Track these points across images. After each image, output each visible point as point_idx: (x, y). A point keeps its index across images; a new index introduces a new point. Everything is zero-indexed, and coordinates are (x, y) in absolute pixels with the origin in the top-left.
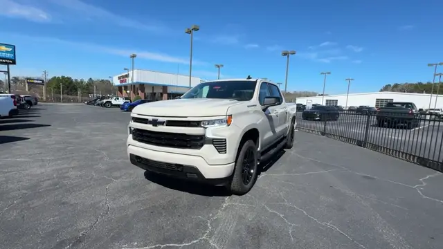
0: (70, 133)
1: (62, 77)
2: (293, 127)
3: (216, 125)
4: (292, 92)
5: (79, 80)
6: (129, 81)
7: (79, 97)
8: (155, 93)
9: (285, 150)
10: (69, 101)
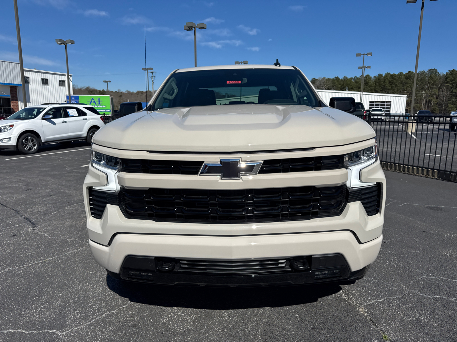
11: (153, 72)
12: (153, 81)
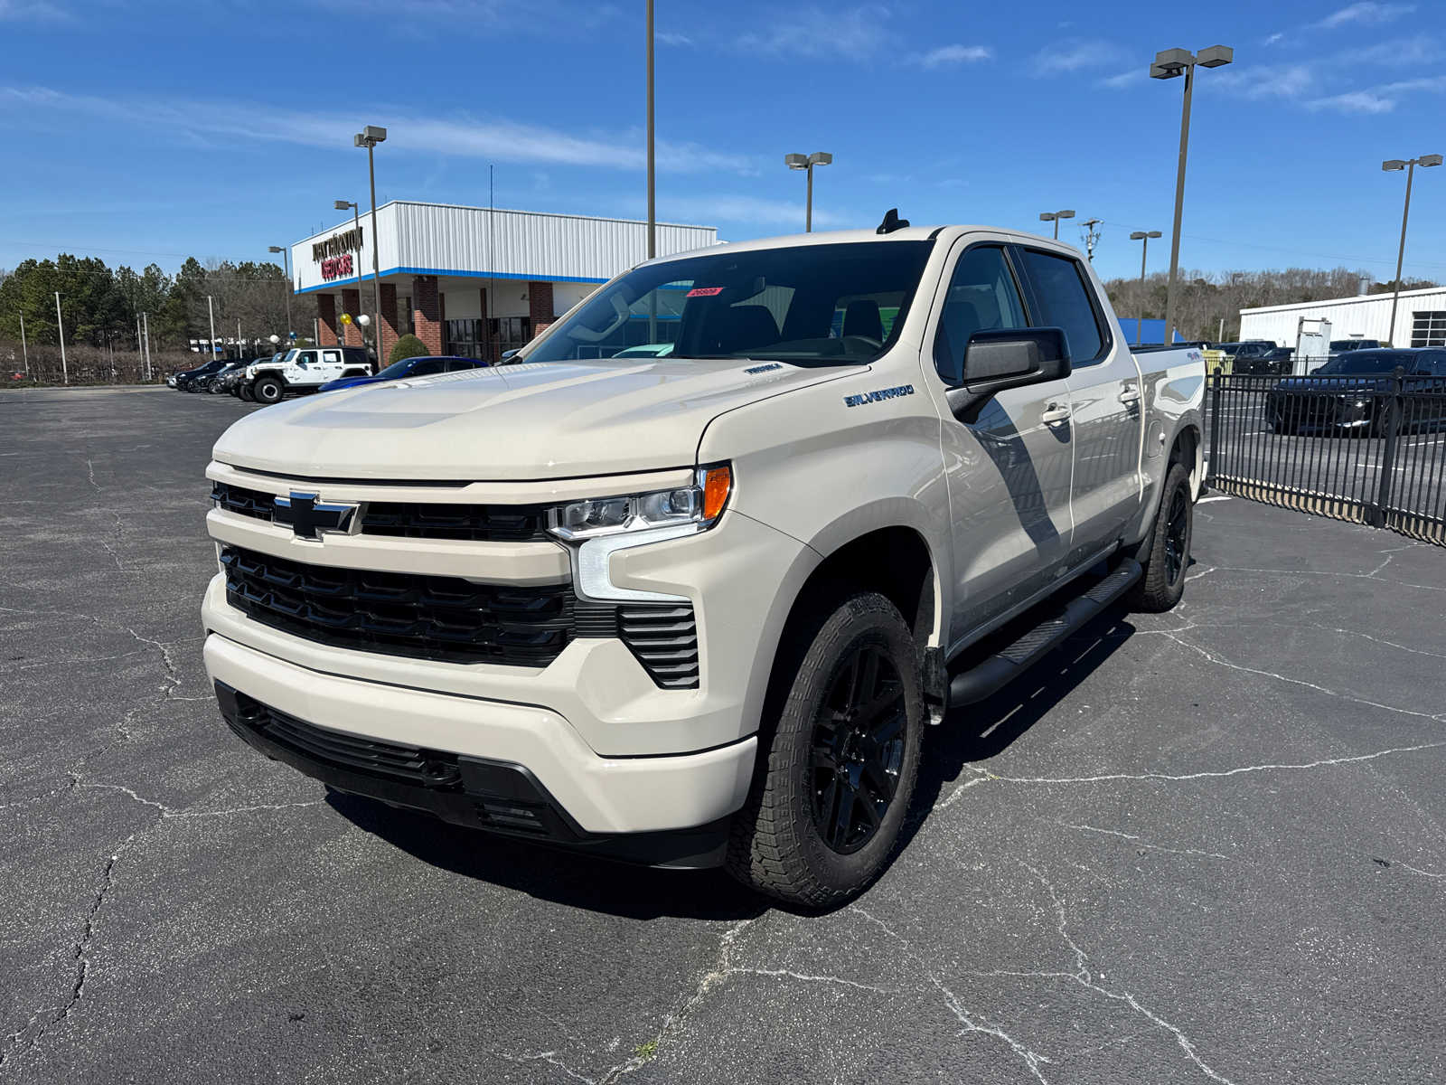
0: (44, 545)
1: (64, 260)
2: (1184, 487)
3: (639, 522)
4: (1218, 280)
5: (140, 273)
6: (363, 265)
7: (145, 356)
8: (496, 322)
9: (1131, 619)
10: (101, 376)
11: (1094, 222)
12: (1090, 251)
